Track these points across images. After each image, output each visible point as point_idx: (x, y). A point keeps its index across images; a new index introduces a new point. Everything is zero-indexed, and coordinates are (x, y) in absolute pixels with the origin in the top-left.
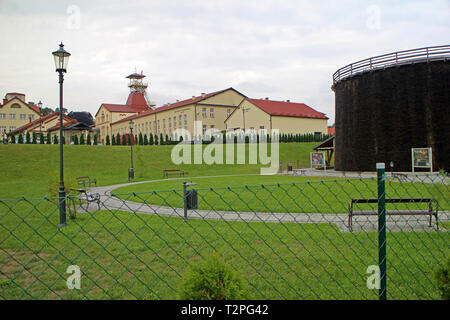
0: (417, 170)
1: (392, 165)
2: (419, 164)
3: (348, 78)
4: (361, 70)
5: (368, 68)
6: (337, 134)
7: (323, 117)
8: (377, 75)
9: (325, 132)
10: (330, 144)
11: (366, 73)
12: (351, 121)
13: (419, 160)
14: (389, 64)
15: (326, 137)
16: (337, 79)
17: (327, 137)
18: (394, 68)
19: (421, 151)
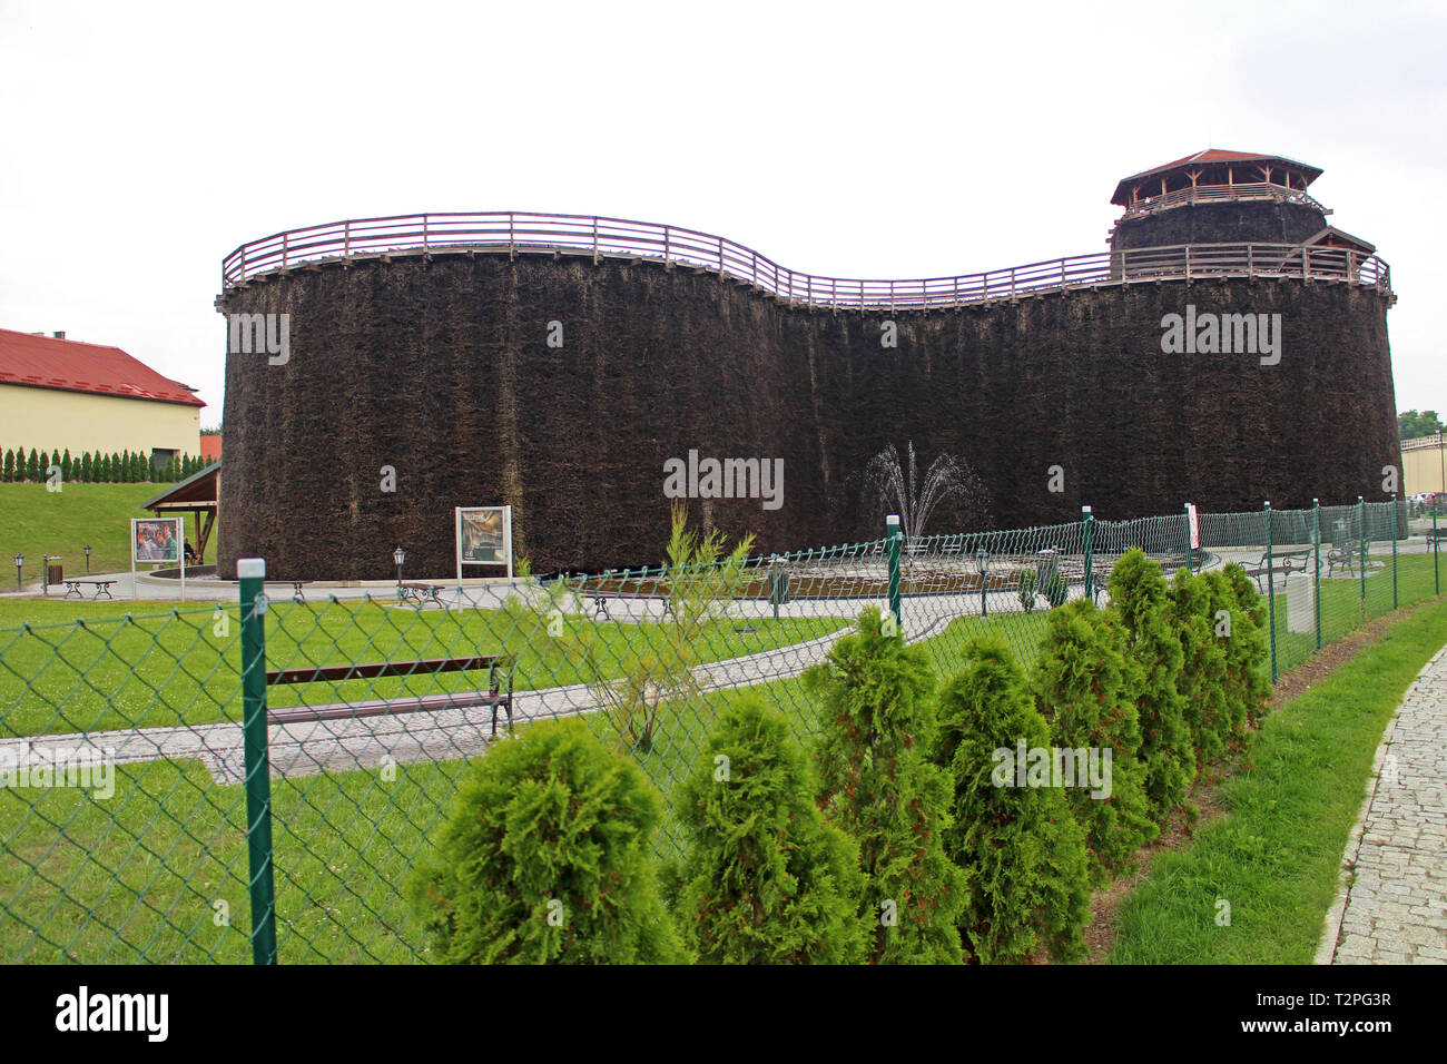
0: (470, 572)
1: (399, 559)
2: (478, 554)
3: (273, 277)
4: (315, 256)
5: (337, 252)
6: (228, 456)
7: (185, 399)
8: (364, 275)
9: (191, 449)
10: (203, 489)
11: (331, 267)
12: (277, 414)
13: (475, 543)
14: (404, 246)
15: (191, 466)
16: (237, 277)
17: (197, 465)
18: (415, 258)
19: (482, 514)
